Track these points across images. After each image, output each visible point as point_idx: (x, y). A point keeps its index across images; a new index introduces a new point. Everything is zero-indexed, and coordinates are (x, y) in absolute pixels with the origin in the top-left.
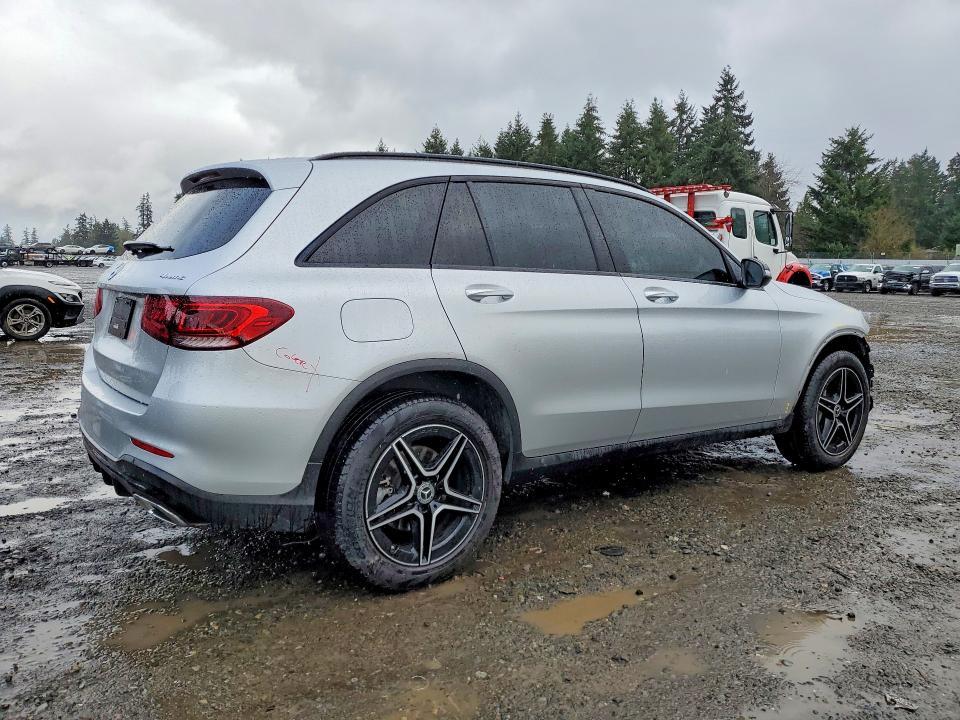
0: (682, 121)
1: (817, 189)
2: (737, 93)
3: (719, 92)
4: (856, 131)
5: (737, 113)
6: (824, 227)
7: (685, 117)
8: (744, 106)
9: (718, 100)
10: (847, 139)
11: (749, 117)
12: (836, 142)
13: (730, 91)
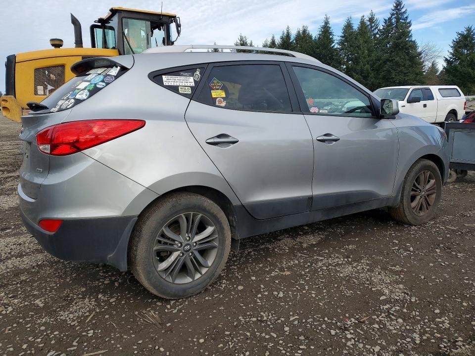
0: (372, 27)
1: (449, 59)
2: (403, 10)
3: (393, 10)
4: (470, 29)
5: (403, 21)
6: (454, 79)
7: (373, 25)
8: (407, 17)
9: (393, 14)
10: (465, 33)
11: (410, 22)
12: (460, 34)
13: (399, 10)
